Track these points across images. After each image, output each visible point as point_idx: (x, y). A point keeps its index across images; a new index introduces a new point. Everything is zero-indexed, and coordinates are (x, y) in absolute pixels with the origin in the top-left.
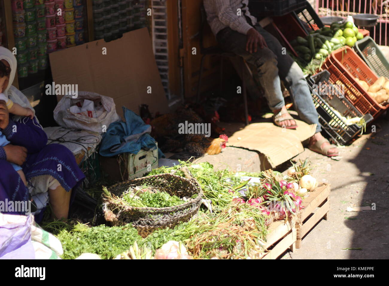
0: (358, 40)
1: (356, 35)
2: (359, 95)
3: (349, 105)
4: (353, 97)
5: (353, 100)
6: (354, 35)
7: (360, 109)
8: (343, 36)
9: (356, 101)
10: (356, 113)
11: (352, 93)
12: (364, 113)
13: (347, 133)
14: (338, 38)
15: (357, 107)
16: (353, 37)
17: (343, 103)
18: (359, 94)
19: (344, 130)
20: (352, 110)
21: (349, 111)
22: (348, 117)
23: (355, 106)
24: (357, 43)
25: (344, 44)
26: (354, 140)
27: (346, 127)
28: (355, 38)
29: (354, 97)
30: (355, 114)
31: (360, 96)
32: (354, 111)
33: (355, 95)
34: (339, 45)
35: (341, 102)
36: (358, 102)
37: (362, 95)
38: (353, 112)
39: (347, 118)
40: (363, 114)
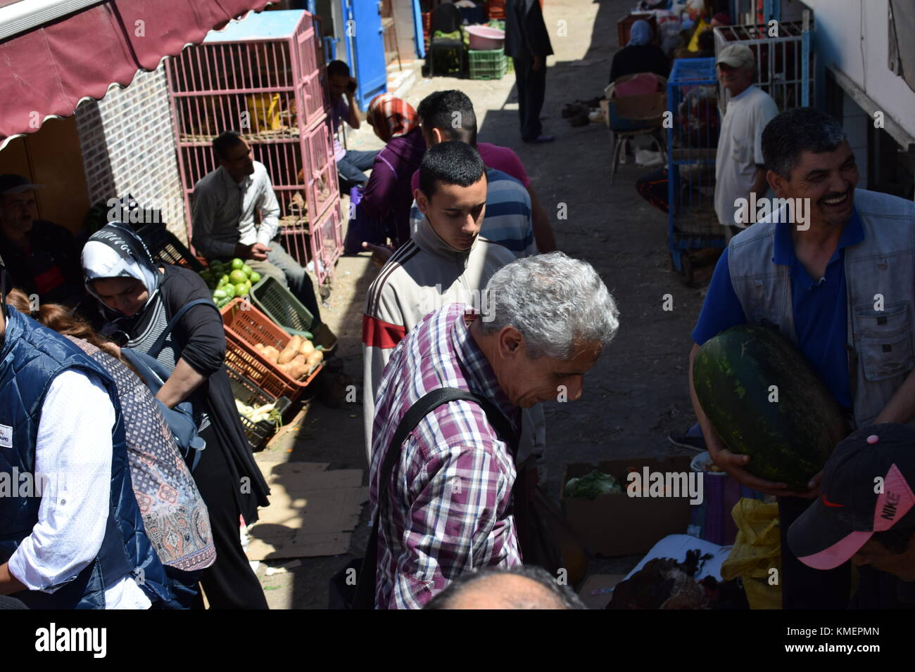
0: (254, 284)
1: (249, 277)
2: (265, 371)
3: (253, 387)
4: (256, 375)
5: (258, 380)
6: (246, 279)
7: (270, 390)
8: (230, 282)
9: (262, 379)
10: (266, 398)
11: (255, 369)
12: (277, 396)
13: (256, 434)
14: (223, 288)
15: (265, 389)
16: (245, 282)
17: (244, 386)
18: (264, 369)
19: (250, 430)
20: (259, 394)
21: (254, 396)
22: (255, 406)
23: (262, 387)
24: (253, 289)
25: (232, 296)
26: (268, 438)
27: (253, 426)
28: (249, 283)
29: (259, 375)
30: (265, 400)
31: (267, 372)
32: (263, 395)
33: (259, 372)
34: (226, 299)
35: (240, 386)
36: (266, 382)
37: (269, 371)
38: (261, 397)
39: (253, 407)
40: (276, 398)
